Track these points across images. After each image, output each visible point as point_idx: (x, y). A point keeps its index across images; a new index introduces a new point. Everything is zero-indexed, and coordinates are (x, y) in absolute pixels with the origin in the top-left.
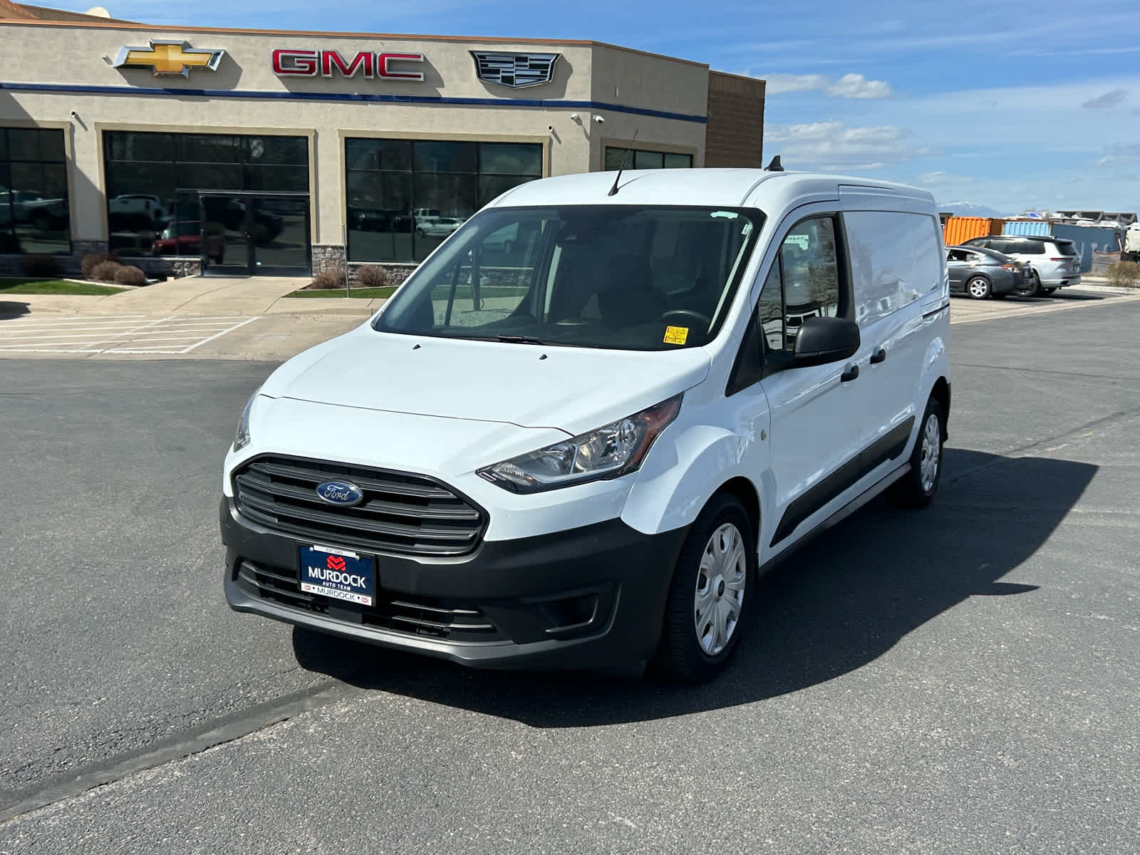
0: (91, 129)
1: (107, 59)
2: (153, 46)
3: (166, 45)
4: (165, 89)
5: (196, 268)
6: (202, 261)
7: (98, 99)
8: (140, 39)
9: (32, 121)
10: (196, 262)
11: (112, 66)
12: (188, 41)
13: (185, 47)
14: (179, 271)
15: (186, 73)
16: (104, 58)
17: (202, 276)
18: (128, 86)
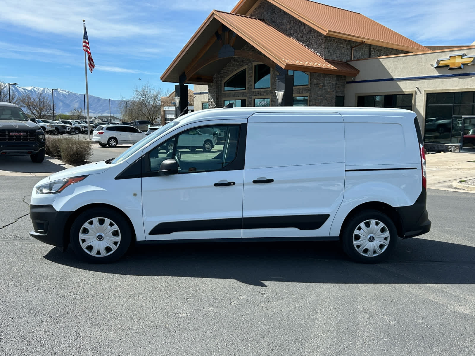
0: (423, 93)
1: (432, 65)
2: (450, 57)
3: (455, 56)
4: (453, 74)
5: (457, 148)
6: (460, 146)
7: (426, 81)
8: (446, 55)
9: (403, 92)
10: (457, 146)
11: (433, 67)
12: (465, 53)
13: (463, 56)
14: (450, 149)
15: (462, 67)
16: (431, 65)
17: (459, 152)
18: (439, 75)
